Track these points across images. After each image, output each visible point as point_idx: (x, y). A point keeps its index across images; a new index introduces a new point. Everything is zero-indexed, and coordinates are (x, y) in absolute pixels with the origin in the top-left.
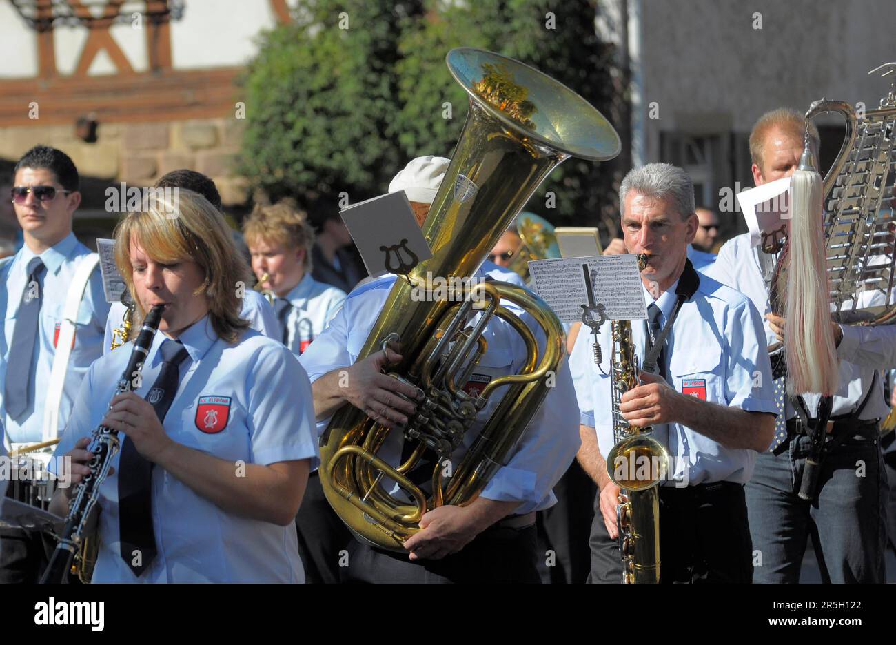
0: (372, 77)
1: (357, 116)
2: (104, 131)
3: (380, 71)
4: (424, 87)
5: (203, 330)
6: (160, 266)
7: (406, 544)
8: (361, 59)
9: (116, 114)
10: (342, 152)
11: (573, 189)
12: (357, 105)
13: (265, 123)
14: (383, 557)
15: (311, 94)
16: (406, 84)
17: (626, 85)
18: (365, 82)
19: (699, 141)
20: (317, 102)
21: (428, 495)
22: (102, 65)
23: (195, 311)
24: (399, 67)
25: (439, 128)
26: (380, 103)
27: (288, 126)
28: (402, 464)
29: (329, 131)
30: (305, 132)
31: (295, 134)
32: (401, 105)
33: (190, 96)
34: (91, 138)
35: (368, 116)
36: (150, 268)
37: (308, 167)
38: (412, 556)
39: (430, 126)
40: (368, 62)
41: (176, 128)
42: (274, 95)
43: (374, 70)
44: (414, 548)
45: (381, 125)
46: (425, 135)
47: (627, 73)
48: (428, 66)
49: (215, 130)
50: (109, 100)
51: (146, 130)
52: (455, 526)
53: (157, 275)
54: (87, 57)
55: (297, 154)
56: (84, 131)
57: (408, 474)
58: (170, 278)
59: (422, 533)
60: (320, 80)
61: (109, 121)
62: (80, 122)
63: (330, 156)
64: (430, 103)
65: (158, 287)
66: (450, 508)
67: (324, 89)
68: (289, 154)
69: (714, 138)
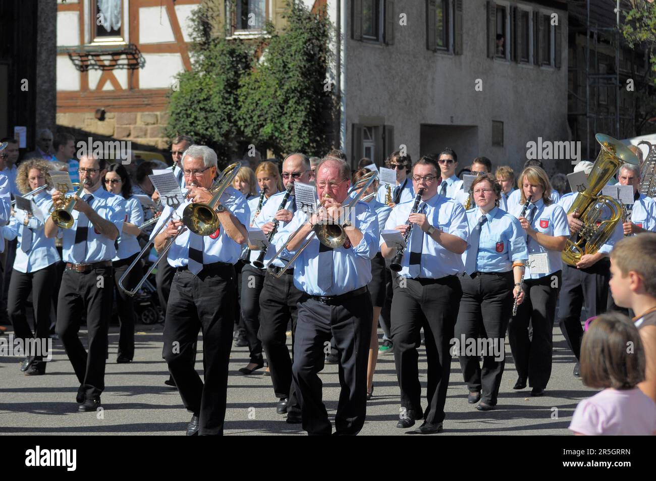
0: (226, 95)
1: (219, 112)
2: (107, 115)
3: (230, 93)
4: (249, 100)
5: (541, 202)
6: (532, 186)
7: (577, 264)
8: (222, 87)
9: (113, 108)
10: (212, 128)
11: (313, 147)
12: (219, 107)
13: (178, 114)
14: (570, 268)
15: (199, 102)
16: (241, 99)
17: (338, 104)
18: (223, 97)
19: (370, 129)
20: (202, 106)
21: (584, 251)
22: (108, 87)
23: (539, 197)
24: (239, 91)
25: (255, 119)
26: (230, 107)
27: (188, 116)
28: (577, 242)
29: (206, 118)
30: (196, 118)
31: (191, 120)
32: (239, 108)
33: (146, 101)
34: (102, 118)
35: (224, 112)
36: (529, 186)
37: (196, 134)
38: (578, 267)
39: (251, 117)
40: (224, 88)
41: (139, 115)
42: (183, 101)
43: (227, 92)
44: (579, 265)
45: (229, 116)
46: (249, 121)
47: (339, 98)
48: (252, 92)
49: (157, 116)
50: (110, 102)
51: (126, 115)
52: (591, 260)
53: (531, 188)
54: (101, 83)
55: (192, 128)
56: (99, 115)
57: (579, 245)
58: (534, 188)
59: (581, 261)
60: (203, 96)
61: (110, 112)
62: (97, 111)
63: (207, 129)
64: (252, 107)
65: (531, 191)
66: (589, 255)
67: (205, 100)
68: (188, 128)
69: (376, 127)
